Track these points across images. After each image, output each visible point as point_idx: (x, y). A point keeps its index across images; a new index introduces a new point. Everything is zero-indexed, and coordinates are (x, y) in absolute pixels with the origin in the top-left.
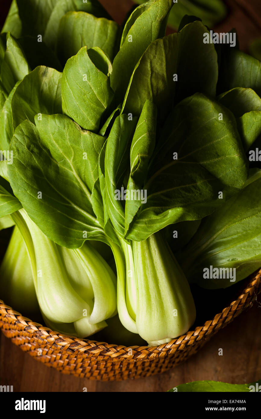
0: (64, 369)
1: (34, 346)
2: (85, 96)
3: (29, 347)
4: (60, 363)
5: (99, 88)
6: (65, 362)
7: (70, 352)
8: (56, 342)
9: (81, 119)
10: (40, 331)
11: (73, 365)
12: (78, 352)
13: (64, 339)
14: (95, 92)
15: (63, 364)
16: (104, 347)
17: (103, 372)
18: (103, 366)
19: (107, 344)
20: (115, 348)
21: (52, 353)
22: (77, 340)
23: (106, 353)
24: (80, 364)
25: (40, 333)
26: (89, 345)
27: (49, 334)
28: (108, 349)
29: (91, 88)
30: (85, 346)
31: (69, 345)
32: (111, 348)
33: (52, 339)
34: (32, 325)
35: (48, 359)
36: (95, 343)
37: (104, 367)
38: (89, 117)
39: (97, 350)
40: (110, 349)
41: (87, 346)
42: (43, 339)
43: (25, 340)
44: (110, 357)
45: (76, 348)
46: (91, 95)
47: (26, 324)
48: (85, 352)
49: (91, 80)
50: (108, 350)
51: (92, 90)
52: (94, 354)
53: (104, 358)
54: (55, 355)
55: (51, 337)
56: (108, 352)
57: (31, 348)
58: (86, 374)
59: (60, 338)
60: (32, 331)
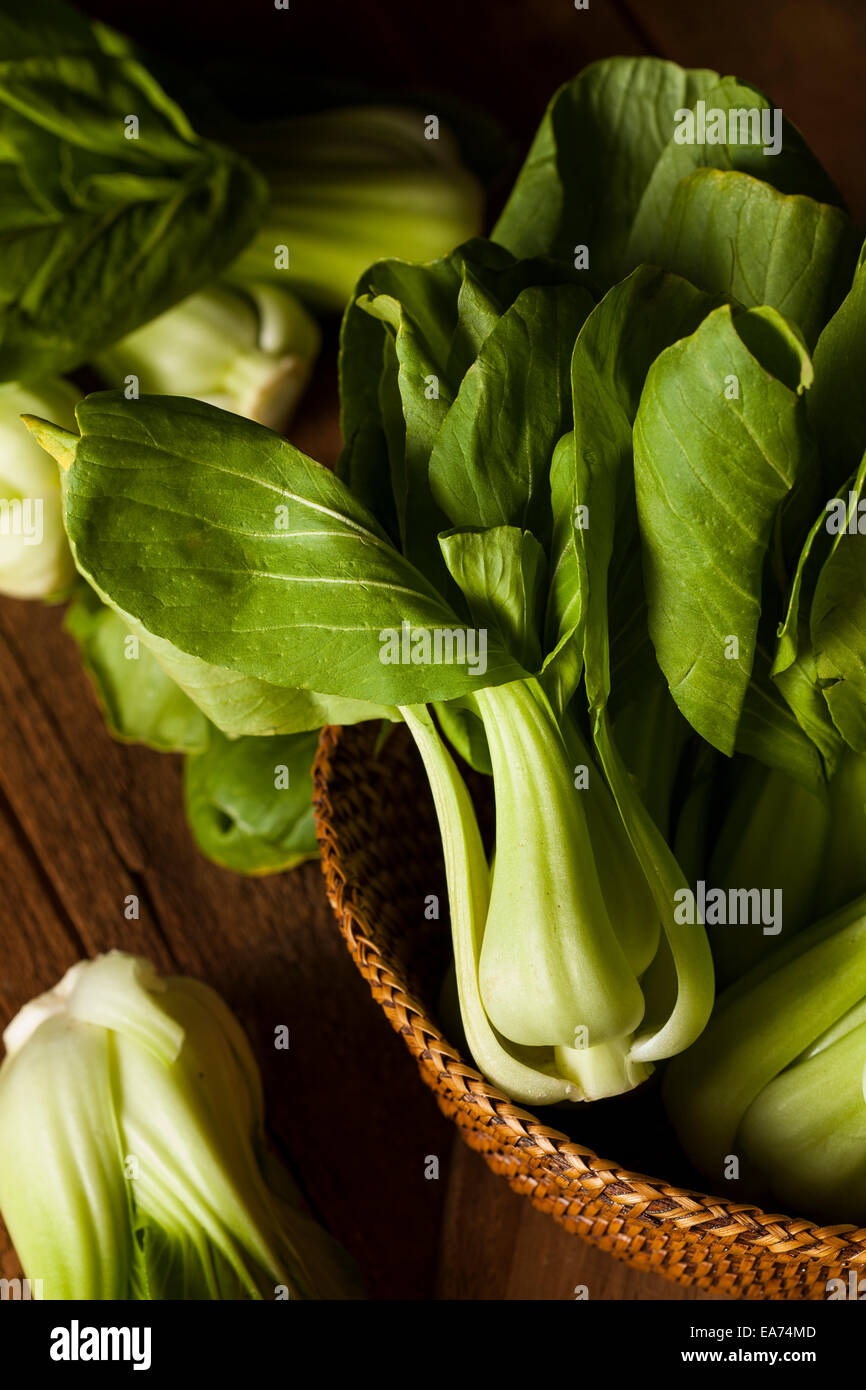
0: (631, 1256)
1: (544, 1185)
2: (729, 456)
3: (530, 1185)
4: (622, 1241)
5: (769, 431)
6: (636, 1241)
7: (648, 1224)
8: (608, 1190)
9: (715, 524)
10: (562, 1155)
11: (658, 1251)
12: (671, 1226)
13: (631, 1186)
14: (757, 441)
15: (630, 1245)
16: (751, 1221)
17: (747, 1280)
18: (750, 1265)
19: (761, 1213)
20: (783, 1225)
21: (598, 1214)
22: (671, 1193)
23: (755, 1238)
24: (678, 1255)
25: (562, 1160)
26: (706, 1211)
27: (588, 1167)
28: (764, 1226)
29: (745, 431)
30: (693, 1214)
31: (647, 1205)
32: (771, 1224)
33: (597, 1183)
34: (540, 1136)
35: (588, 1225)
36: (723, 1207)
37: (752, 1269)
38: (739, 519)
39: (729, 1227)
40: (767, 1228)
41: (700, 1212)
42: (570, 1180)
43: (519, 1167)
44: (767, 1249)
45: (666, 1215)
46: (749, 452)
47: (519, 1129)
48: (694, 1229)
49: (745, 409)
50: (762, 1232)
51: (750, 437)
52: (720, 1238)
53: (749, 1249)
54: (604, 1218)
55: (593, 1175)
56: (763, 1236)
57: (535, 1189)
58: (695, 1280)
59: (621, 1183)
60: (539, 1153)
